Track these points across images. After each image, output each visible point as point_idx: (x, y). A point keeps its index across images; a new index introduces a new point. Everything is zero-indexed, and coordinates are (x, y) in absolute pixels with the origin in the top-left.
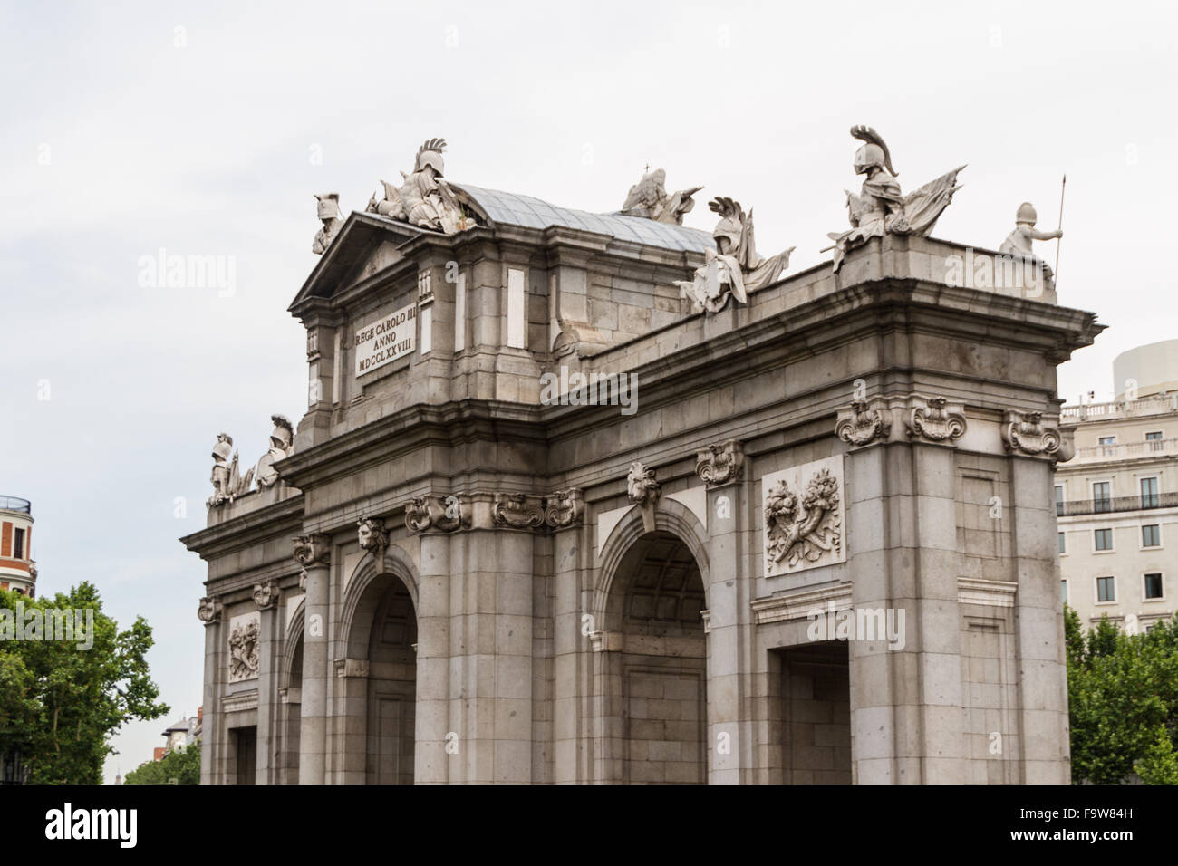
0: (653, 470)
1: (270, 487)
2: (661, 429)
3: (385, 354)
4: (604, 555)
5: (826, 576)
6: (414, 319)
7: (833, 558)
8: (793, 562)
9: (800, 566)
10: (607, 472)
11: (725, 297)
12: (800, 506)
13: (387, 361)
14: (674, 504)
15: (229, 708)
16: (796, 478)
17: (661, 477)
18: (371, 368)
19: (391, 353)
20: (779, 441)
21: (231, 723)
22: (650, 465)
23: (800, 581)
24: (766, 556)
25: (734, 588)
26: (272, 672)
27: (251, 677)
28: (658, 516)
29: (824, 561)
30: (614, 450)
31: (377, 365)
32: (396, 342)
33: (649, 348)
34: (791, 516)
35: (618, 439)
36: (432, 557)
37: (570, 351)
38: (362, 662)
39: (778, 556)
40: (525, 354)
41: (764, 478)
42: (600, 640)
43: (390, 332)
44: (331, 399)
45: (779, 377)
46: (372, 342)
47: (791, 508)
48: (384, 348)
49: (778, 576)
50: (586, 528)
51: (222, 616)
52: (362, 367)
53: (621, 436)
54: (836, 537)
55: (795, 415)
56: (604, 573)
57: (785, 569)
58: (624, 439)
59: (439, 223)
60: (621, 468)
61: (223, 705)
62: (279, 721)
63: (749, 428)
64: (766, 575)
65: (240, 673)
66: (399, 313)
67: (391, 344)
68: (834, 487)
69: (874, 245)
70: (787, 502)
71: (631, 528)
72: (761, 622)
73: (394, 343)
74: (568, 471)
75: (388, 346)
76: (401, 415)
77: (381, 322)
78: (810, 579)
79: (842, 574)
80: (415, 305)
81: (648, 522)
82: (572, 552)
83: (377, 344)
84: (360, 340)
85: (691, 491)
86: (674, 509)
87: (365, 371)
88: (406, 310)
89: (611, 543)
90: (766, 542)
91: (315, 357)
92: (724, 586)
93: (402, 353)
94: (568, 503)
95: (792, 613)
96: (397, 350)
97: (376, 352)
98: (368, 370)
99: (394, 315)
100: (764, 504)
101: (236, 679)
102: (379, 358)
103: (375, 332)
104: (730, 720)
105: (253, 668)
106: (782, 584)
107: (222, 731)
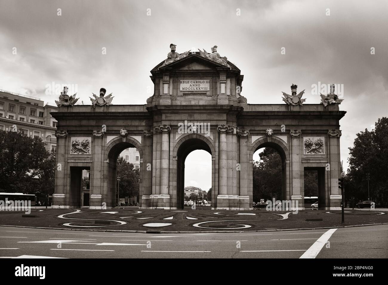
0: (274, 130)
1: (101, 106)
2: (276, 123)
5: (320, 156)
6: (209, 84)
7: (322, 154)
8: (312, 153)
9: (313, 154)
10: (259, 128)
11: (298, 103)
12: (313, 143)
13: (195, 90)
16: (313, 139)
17: (275, 132)
18: (188, 90)
20: (310, 132)
21: (72, 165)
23: (313, 156)
24: (304, 151)
26: (101, 154)
27: (85, 154)
28: (272, 139)
29: (320, 154)
30: (261, 125)
31: (191, 90)
33: (269, 107)
34: (312, 145)
35: (262, 123)
37: (244, 102)
39: (308, 151)
41: (304, 137)
42: (252, 160)
43: (198, 84)
46: (189, 84)
49: (307, 155)
50: (249, 138)
51: (68, 136)
52: (183, 89)
54: (323, 150)
55: (316, 128)
56: (254, 147)
57: (310, 154)
58: (264, 123)
59: (227, 66)
60: (265, 128)
61: (68, 160)
62: (104, 167)
63: (304, 128)
64: (304, 154)
65: (78, 152)
66: (202, 81)
67: (198, 87)
68: (323, 142)
70: (312, 142)
72: (303, 162)
73: (200, 87)
74: (245, 126)
75: (196, 87)
76: (223, 106)
77: (193, 81)
78: (315, 156)
79: (324, 157)
80: (209, 80)
81: (269, 140)
82: (246, 142)
83: (191, 85)
84: (182, 82)
85: (282, 136)
86: (277, 139)
87: (185, 90)
88: (205, 81)
89: (256, 142)
90: (304, 149)
91: (167, 82)
92: (296, 155)
93: (203, 90)
94: (245, 132)
95: (311, 161)
96: (201, 89)
97: (191, 87)
98: (186, 90)
99: (200, 81)
100: (304, 142)
101: (76, 153)
102: (192, 89)
103: (190, 82)
104: (298, 178)
105: (87, 152)
106: (308, 156)
107: (67, 166)
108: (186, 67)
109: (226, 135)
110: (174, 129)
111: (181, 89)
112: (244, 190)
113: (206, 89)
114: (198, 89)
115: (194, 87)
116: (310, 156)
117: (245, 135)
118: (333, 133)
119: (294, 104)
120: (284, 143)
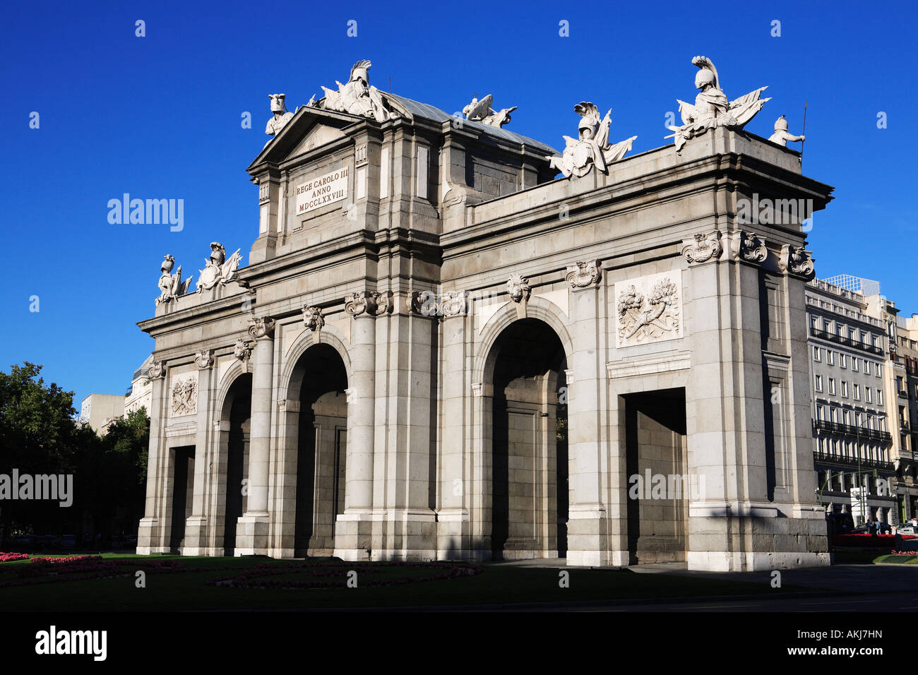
0: (527, 278)
1: (210, 290)
2: (534, 252)
3: (322, 200)
4: (484, 333)
5: (668, 347)
6: (346, 177)
7: (674, 335)
8: (640, 338)
9: (646, 341)
10: (490, 279)
11: (589, 165)
12: (646, 301)
13: (322, 205)
14: (541, 300)
15: (169, 435)
16: (643, 284)
17: (532, 282)
18: (309, 209)
19: (326, 199)
20: (631, 260)
21: (172, 444)
22: (525, 275)
23: (644, 350)
24: (618, 334)
25: (595, 354)
26: (208, 410)
27: (189, 414)
28: (528, 308)
29: (666, 337)
30: (495, 265)
31: (314, 207)
32: (330, 193)
33: (521, 200)
34: (639, 308)
35: (499, 258)
36: (365, 332)
37: (459, 201)
38: (296, 402)
39: (628, 334)
40: (428, 202)
41: (616, 284)
42: (480, 389)
43: (326, 185)
44: (276, 229)
45: (633, 218)
46: (311, 192)
47: (639, 303)
48: (321, 196)
49: (627, 347)
50: (470, 316)
52: (302, 208)
53: (501, 256)
54: (675, 322)
55: (645, 243)
56: (484, 345)
57: (633, 342)
58: (503, 258)
59: (372, 114)
60: (503, 276)
61: (166, 432)
62: (213, 442)
63: (608, 250)
64: (618, 346)
65: (180, 411)
66: (333, 173)
67: (327, 194)
68: (674, 290)
70: (636, 299)
71: (506, 316)
72: (613, 376)
74: (457, 279)
75: (324, 195)
77: (318, 180)
78: (653, 349)
79: (680, 346)
80: (347, 168)
81: (521, 312)
82: (460, 331)
83: (314, 193)
84: (300, 191)
85: (555, 292)
86: (542, 304)
87: (304, 211)
88: (339, 171)
89: (490, 325)
90: (617, 325)
91: (266, 201)
92: (586, 353)
93: (336, 199)
94: (457, 299)
95: (642, 370)
96: (331, 197)
97: (315, 198)
98: (307, 210)
99: (330, 175)
100: (616, 300)
101: (177, 415)
102: (317, 202)
103: (313, 186)
104: (591, 441)
105: (191, 408)
106: (631, 352)
107: (164, 449)
109: (373, 323)
110: (282, 325)
111: (298, 212)
113: (341, 194)
115: (319, 196)
116: (636, 351)
117: (457, 309)
118: (701, 248)
120: (560, 317)
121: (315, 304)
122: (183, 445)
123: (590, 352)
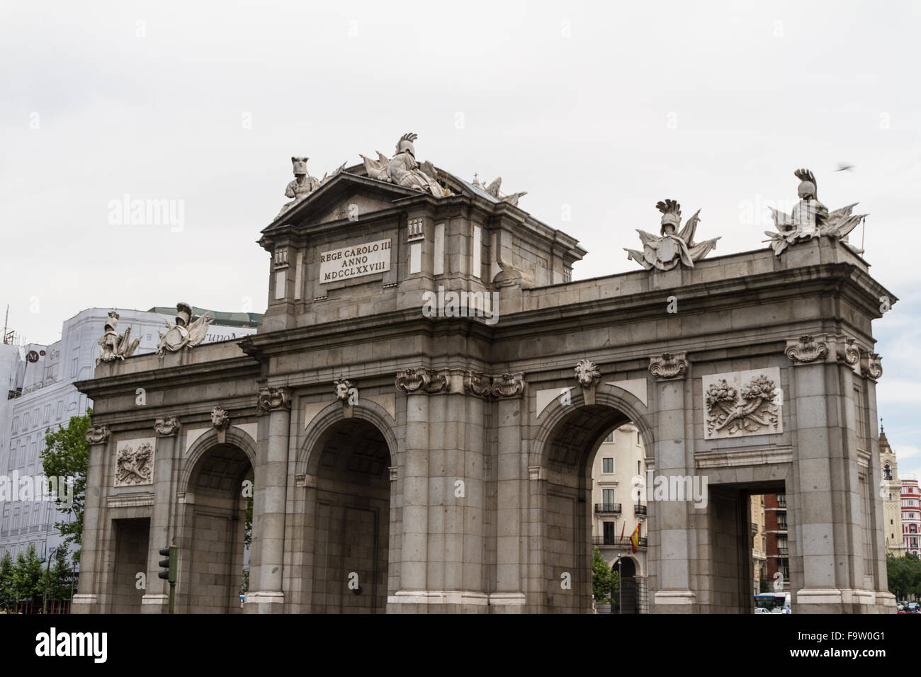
0: (599, 366)
1: (175, 352)
2: (609, 340)
3: (355, 271)
4: (543, 417)
5: (765, 441)
6: (388, 250)
7: (772, 430)
8: (733, 431)
9: (739, 434)
10: (554, 364)
11: (676, 262)
12: (739, 395)
13: (356, 275)
14: (615, 388)
15: (112, 505)
16: (735, 379)
17: (603, 370)
18: (338, 278)
20: (723, 355)
21: (116, 515)
22: (597, 362)
23: (738, 443)
24: (706, 426)
25: (682, 444)
26: (172, 481)
27: (142, 483)
28: (598, 395)
29: (763, 431)
30: (560, 351)
31: (344, 277)
32: (368, 264)
33: (589, 287)
34: (732, 402)
35: (565, 344)
36: (420, 409)
37: (513, 283)
38: (314, 477)
39: (718, 426)
40: (480, 282)
41: (704, 377)
42: (538, 472)
43: (362, 255)
44: (294, 296)
45: (726, 315)
46: (340, 262)
47: (733, 397)
48: (354, 267)
49: (717, 439)
50: (526, 399)
51: (110, 439)
52: (327, 277)
53: (567, 343)
54: (774, 417)
55: (741, 340)
56: (542, 429)
57: (725, 434)
58: (569, 344)
59: (429, 188)
60: (571, 362)
61: (108, 502)
62: (176, 515)
63: (699, 345)
64: (706, 437)
65: (129, 480)
66: (372, 244)
67: (363, 264)
68: (773, 386)
69: (815, 242)
70: (730, 393)
71: (571, 402)
72: (701, 467)
73: (365, 264)
74: (513, 361)
75: (358, 265)
76: (405, 312)
77: (350, 249)
78: (748, 442)
79: (779, 441)
80: (390, 240)
81: (589, 398)
82: (516, 413)
83: (345, 263)
84: (325, 259)
85: (630, 381)
86: (614, 392)
87: (331, 280)
88: (379, 243)
89: (550, 410)
90: (706, 417)
91: (284, 266)
92: (672, 442)
93: (374, 271)
94: (513, 381)
95: (732, 462)
96: (368, 268)
97: (345, 268)
98: (334, 280)
99: (367, 245)
100: (704, 393)
101: (124, 484)
102: (347, 272)
103: (343, 255)
104: (679, 528)
105: (145, 477)
106: (721, 444)
107: (105, 520)
108: (336, 211)
109: (429, 400)
110: (301, 397)
111: (322, 280)
112: (508, 573)
113: (382, 267)
114: (362, 270)
115: (352, 266)
116: (728, 444)
117: (512, 391)
118: (805, 350)
119: (662, 267)
120: (637, 406)
121: (351, 377)
122: (133, 517)
123: (677, 442)
